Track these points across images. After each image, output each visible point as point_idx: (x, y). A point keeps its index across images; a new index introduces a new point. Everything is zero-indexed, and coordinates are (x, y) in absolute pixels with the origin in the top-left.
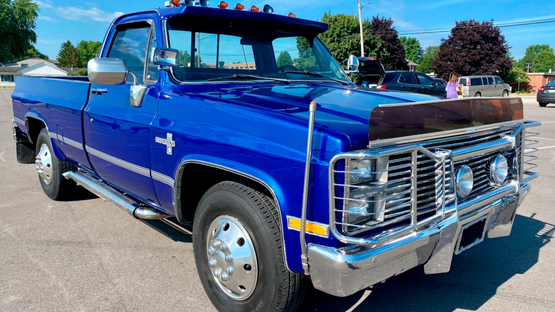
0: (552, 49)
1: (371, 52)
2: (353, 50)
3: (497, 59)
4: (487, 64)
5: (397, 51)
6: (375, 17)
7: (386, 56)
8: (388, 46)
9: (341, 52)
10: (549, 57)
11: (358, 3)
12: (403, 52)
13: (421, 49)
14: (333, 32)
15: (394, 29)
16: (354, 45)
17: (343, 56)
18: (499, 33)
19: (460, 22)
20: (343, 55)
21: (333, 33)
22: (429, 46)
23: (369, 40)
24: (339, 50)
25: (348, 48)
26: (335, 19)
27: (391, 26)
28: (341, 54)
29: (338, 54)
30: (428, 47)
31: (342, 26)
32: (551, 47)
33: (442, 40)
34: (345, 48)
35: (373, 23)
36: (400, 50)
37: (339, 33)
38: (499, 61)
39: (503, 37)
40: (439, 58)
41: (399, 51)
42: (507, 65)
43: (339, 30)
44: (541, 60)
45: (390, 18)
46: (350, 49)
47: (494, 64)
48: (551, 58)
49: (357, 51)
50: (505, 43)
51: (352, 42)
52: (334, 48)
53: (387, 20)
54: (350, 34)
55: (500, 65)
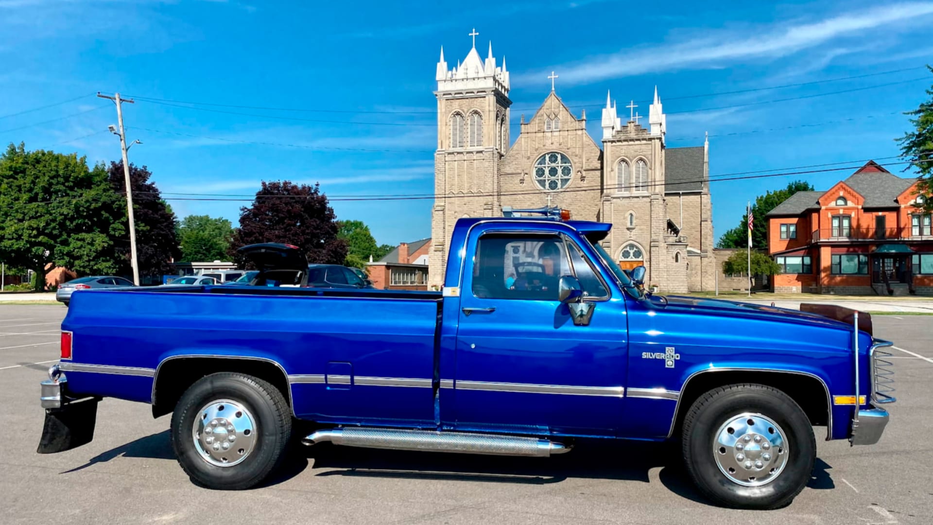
0: (366, 227)
1: (113, 223)
2: (78, 218)
3: (328, 242)
4: (316, 250)
5: (161, 223)
6: (117, 162)
7: (142, 230)
8: (146, 214)
9: (54, 220)
10: (365, 238)
11: (121, 140)
12: (171, 226)
13: (174, 220)
14: (33, 182)
15: (154, 186)
16: (81, 209)
17: (58, 229)
18: (326, 203)
19: (269, 184)
20: (57, 227)
21: (34, 185)
22: (190, 215)
23: (109, 202)
24: (48, 217)
25: (68, 214)
26: (36, 159)
27: (148, 180)
28: (53, 225)
29: (48, 224)
30: (188, 217)
31: (53, 173)
32: (365, 224)
33: (242, 210)
34: (61, 214)
35: (112, 173)
36: (166, 222)
37: (47, 186)
38: (331, 245)
39: (331, 210)
40: (239, 238)
41: (165, 224)
42: (341, 251)
43: (48, 181)
44: (355, 243)
45: (145, 167)
46: (73, 216)
47: (324, 249)
48: (367, 241)
49: (86, 221)
50: (334, 218)
51: (76, 205)
52: (37, 212)
53: (138, 170)
54: (71, 189)
55: (332, 251)
